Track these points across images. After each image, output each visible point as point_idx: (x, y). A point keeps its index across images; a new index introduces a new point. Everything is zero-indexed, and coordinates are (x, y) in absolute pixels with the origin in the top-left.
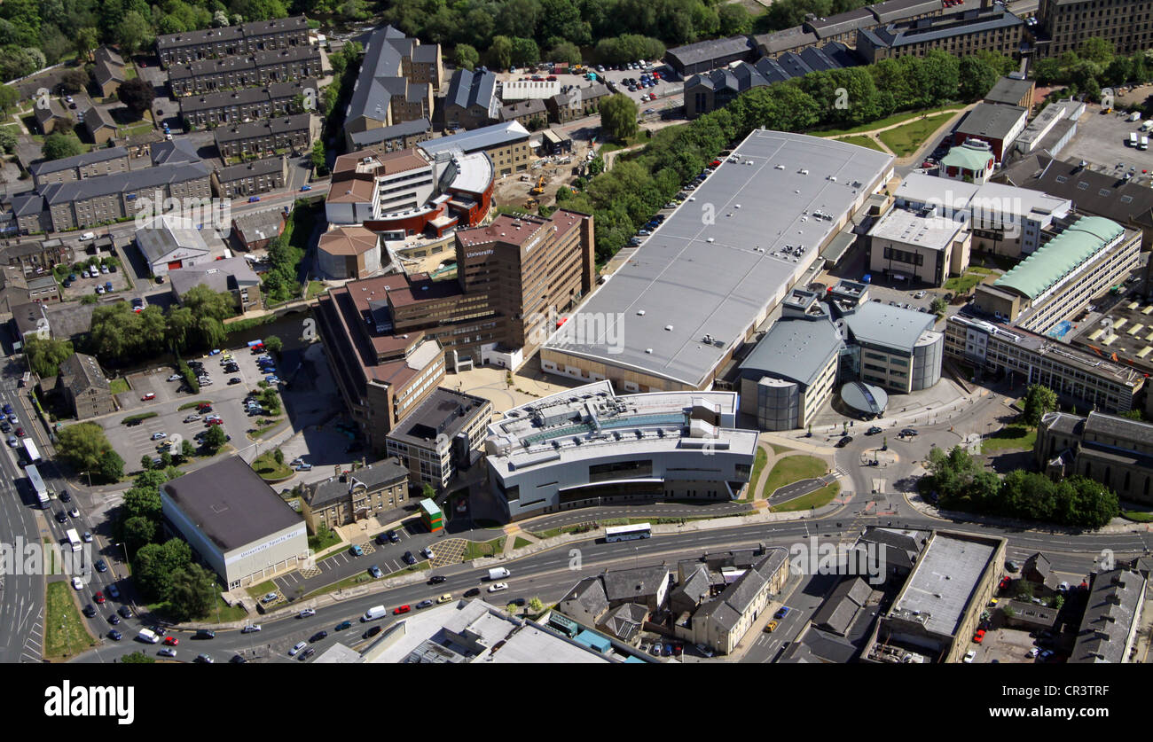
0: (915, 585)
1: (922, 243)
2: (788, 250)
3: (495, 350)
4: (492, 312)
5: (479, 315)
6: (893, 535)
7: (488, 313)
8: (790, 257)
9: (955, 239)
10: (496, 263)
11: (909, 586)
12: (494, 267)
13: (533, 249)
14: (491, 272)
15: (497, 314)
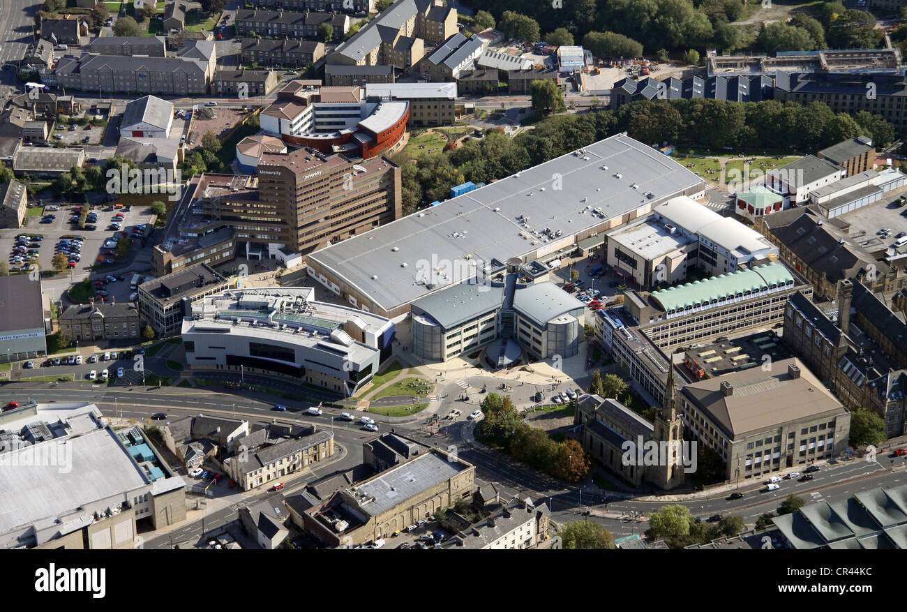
0: (383, 478)
1: (641, 253)
2: (547, 232)
3: (280, 249)
4: (280, 220)
5: (269, 220)
6: (399, 442)
7: (276, 220)
8: (545, 238)
9: (668, 255)
10: (283, 183)
11: (380, 478)
12: (281, 186)
13: (312, 179)
14: (279, 189)
15: (283, 222)
